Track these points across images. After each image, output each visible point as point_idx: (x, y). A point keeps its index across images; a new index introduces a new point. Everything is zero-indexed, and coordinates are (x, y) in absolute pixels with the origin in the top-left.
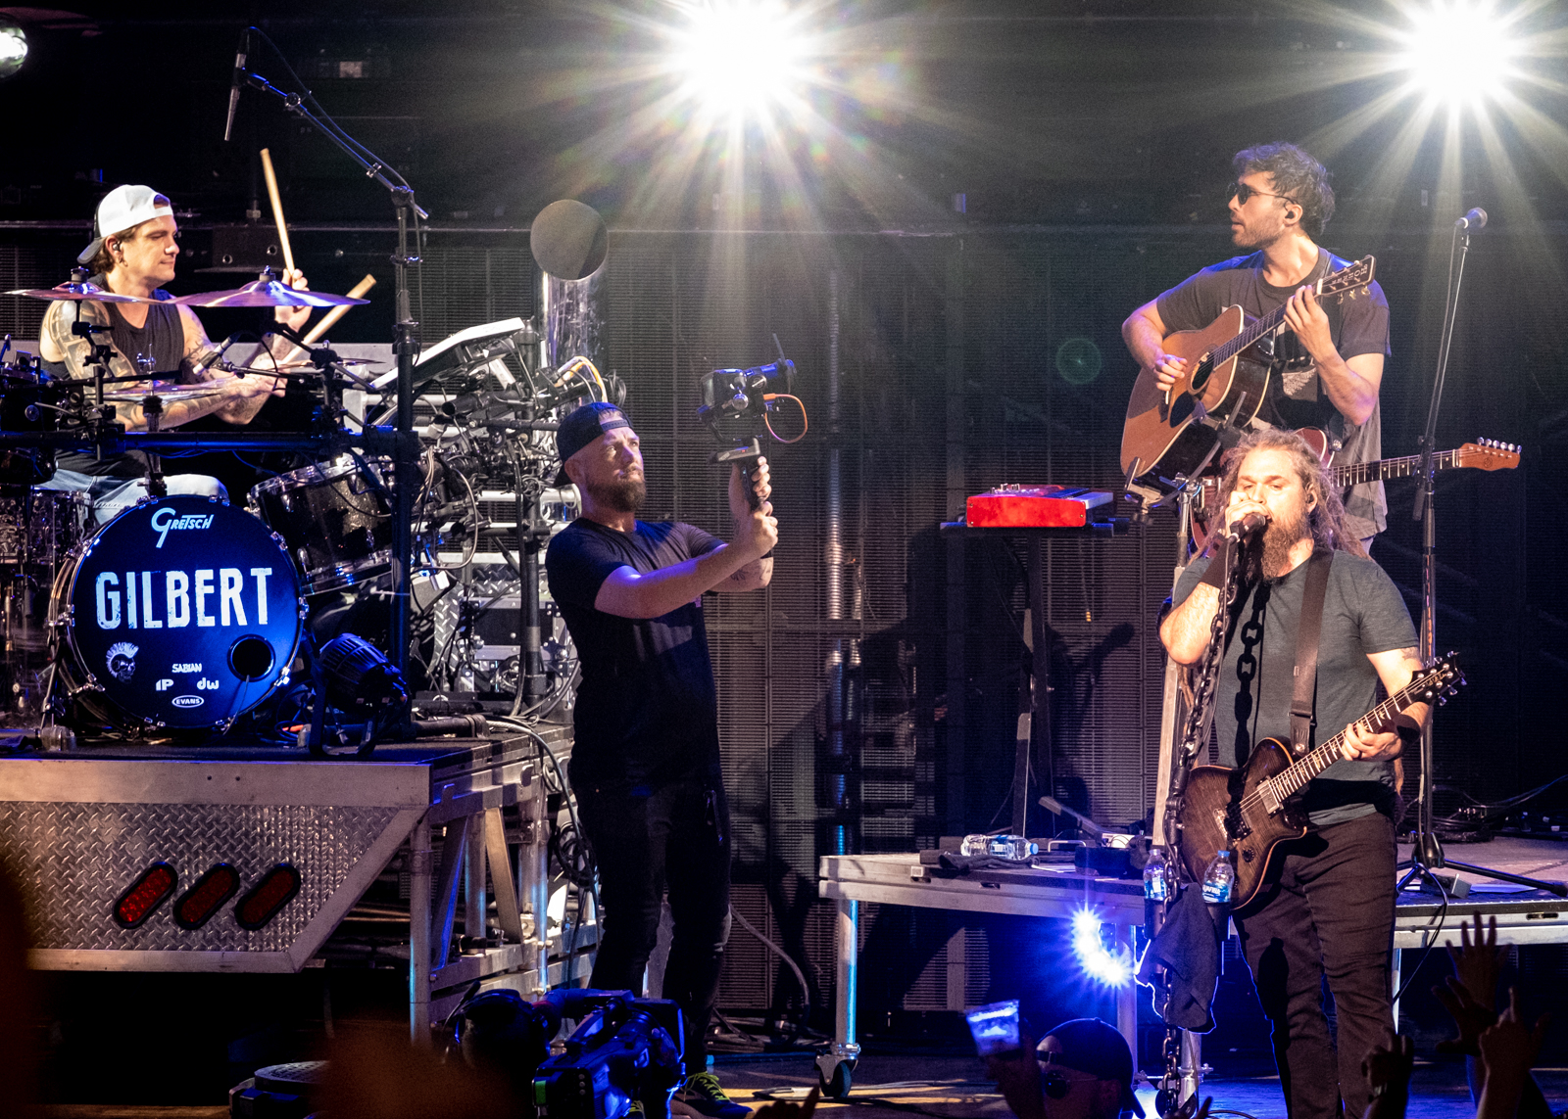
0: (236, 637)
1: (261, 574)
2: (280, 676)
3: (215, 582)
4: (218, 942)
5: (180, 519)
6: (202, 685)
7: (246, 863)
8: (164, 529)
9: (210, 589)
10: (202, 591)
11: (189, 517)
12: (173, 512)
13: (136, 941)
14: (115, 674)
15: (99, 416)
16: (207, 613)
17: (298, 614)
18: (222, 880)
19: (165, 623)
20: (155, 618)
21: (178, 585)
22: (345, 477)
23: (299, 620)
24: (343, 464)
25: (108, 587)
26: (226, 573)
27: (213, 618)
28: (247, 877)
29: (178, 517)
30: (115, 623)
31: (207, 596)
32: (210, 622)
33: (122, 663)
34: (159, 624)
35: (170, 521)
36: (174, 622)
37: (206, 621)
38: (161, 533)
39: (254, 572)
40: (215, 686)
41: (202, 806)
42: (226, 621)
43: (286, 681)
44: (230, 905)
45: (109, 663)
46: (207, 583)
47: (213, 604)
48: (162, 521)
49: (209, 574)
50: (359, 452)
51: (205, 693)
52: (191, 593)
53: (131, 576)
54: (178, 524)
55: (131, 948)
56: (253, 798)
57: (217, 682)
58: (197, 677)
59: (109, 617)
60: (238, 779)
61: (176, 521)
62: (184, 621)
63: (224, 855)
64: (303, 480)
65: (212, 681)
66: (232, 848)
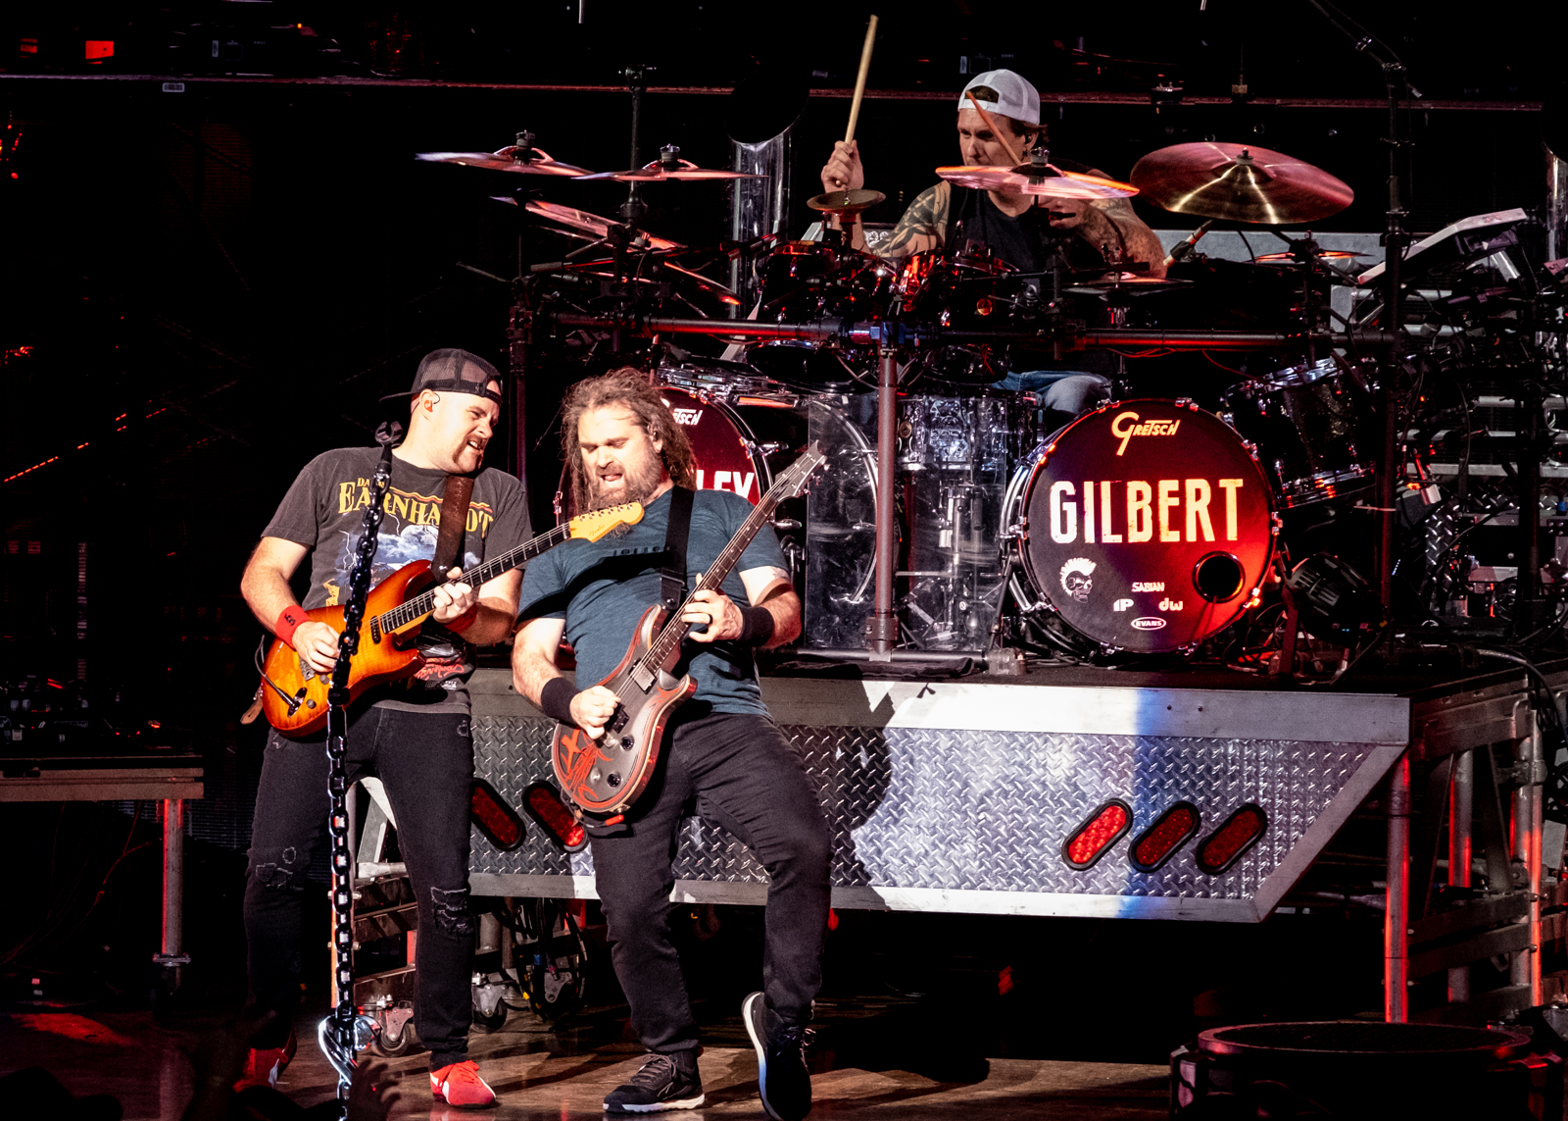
0: (1203, 554)
1: (1231, 486)
2: (1250, 597)
3: (1181, 494)
4: (1176, 886)
5: (1143, 424)
6: (1165, 605)
7: (1209, 801)
8: (1126, 436)
9: (1175, 502)
10: (1166, 503)
11: (1153, 422)
12: (1136, 416)
13: (1088, 884)
14: (1070, 592)
15: (1057, 310)
16: (1171, 528)
17: (1271, 530)
18: (1181, 818)
19: (1125, 538)
20: (1114, 532)
21: (1140, 496)
22: (1326, 379)
23: (1272, 536)
24: (1323, 366)
25: (1065, 497)
26: (1191, 485)
27: (1178, 533)
28: (1208, 817)
29: (1141, 422)
30: (1070, 537)
31: (1171, 509)
32: (1174, 537)
33: (1078, 581)
34: (1118, 539)
35: (1132, 426)
36: (1134, 537)
37: (1170, 536)
38: (1122, 439)
39: (1223, 483)
40: (1179, 607)
41: (1161, 738)
42: (1191, 537)
43: (1256, 602)
44: (1189, 847)
45: (1063, 581)
46: (1171, 494)
47: (1177, 518)
48: (1123, 426)
49: (1174, 485)
50: (1341, 352)
51: (1167, 615)
52: (1154, 505)
53: (1089, 486)
54: (1141, 430)
55: (1082, 891)
56: (1216, 730)
57: (1181, 603)
58: (1158, 597)
59: (1064, 530)
60: (1200, 709)
61: (1139, 427)
62: (1146, 536)
63: (1185, 791)
64: (1281, 383)
65: (1176, 602)
66: (1193, 784)
